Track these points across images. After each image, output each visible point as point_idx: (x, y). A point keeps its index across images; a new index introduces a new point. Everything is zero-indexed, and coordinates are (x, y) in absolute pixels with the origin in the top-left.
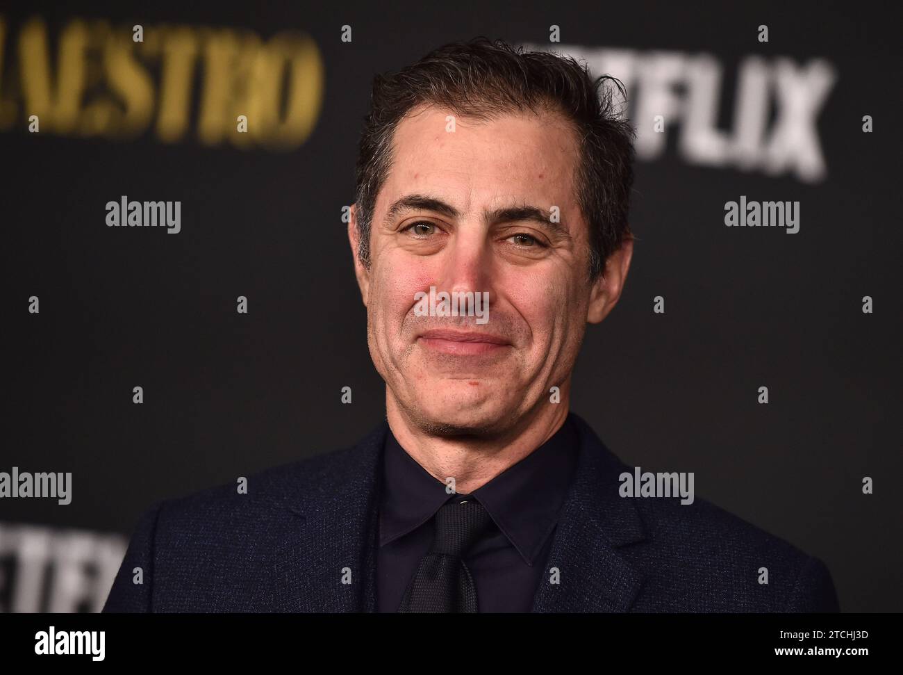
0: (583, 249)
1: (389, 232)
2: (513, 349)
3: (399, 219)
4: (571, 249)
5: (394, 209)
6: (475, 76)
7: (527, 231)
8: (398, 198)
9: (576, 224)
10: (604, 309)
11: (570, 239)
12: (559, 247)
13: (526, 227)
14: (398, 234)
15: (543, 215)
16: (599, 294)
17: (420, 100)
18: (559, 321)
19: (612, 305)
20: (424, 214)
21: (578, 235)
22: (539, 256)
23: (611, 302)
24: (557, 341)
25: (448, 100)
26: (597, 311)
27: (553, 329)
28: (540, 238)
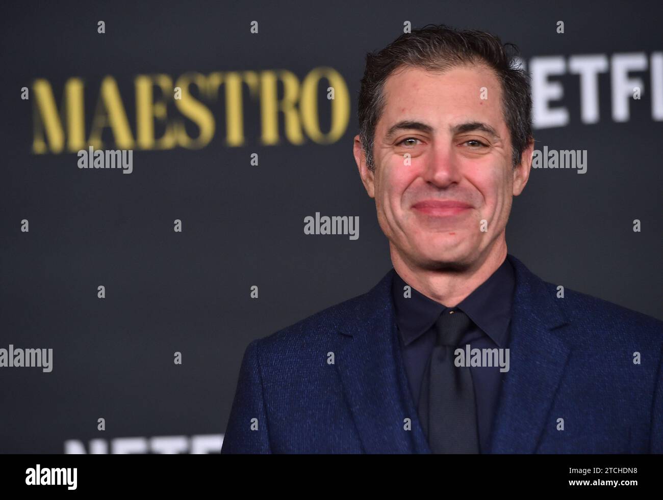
0: (509, 148)
1: (388, 146)
2: (473, 210)
3: (394, 137)
4: (502, 147)
5: (391, 131)
6: (435, 45)
7: (476, 138)
8: (393, 124)
9: (503, 132)
10: (520, 187)
11: (501, 141)
12: (496, 146)
13: (476, 135)
14: (395, 147)
15: (485, 127)
16: (518, 177)
17: (400, 64)
18: (500, 191)
19: (524, 184)
20: (411, 133)
21: (505, 139)
22: (484, 152)
23: (525, 181)
24: (500, 204)
25: (419, 62)
26: (518, 187)
27: (497, 195)
28: (484, 142)
